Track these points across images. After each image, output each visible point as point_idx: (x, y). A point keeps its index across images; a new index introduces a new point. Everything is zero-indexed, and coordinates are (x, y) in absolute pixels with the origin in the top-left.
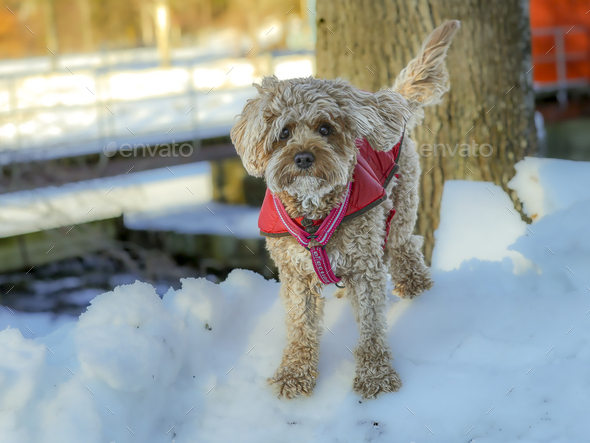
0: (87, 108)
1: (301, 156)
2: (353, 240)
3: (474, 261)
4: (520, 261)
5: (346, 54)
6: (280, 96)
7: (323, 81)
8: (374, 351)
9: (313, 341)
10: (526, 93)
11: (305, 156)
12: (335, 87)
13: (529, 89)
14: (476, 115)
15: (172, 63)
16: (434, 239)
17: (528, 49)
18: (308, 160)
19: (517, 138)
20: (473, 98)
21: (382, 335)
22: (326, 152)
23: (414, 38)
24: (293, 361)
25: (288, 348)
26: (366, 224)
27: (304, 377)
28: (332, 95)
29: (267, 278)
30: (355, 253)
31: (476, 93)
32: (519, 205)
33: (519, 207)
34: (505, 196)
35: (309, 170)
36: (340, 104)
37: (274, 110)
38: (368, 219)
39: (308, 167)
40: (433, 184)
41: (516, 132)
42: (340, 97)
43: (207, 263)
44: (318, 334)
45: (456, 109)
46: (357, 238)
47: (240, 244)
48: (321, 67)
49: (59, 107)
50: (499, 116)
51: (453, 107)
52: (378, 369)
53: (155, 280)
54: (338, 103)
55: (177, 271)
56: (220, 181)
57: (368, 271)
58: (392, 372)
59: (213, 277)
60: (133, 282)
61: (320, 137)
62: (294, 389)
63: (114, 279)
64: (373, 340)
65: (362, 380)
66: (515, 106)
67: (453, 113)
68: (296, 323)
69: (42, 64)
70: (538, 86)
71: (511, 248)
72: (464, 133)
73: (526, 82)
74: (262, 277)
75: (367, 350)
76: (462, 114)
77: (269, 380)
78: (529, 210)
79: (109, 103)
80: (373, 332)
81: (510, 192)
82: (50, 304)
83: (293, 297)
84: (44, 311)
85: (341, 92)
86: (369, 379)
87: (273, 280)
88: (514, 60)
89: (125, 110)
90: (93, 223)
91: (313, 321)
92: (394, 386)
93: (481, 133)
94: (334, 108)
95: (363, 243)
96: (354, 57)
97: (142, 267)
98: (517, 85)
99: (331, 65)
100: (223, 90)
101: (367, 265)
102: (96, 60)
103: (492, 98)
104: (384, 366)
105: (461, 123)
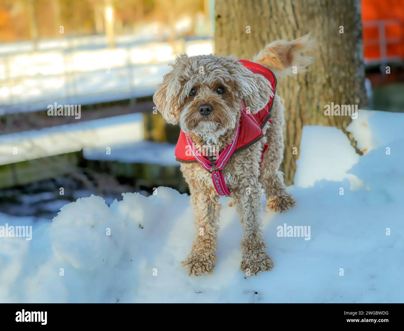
0: (58, 76)
1: (203, 107)
2: (241, 165)
3: (324, 181)
4: (355, 181)
5: (236, 39)
6: (190, 67)
7: (219, 57)
8: (255, 242)
9: (212, 236)
10: (359, 66)
11: (206, 107)
12: (227, 61)
13: (361, 63)
14: (324, 81)
15: (117, 45)
16: (296, 166)
17: (360, 36)
18: (208, 110)
19: (353, 97)
20: (323, 69)
21: (260, 231)
22: (221, 105)
23: (282, 28)
24: (199, 249)
25: (196, 240)
26: (250, 154)
27: (206, 261)
28: (225, 66)
29: (181, 193)
30: (242, 174)
31: (324, 66)
32: (354, 143)
33: (354, 144)
34: (345, 136)
35: (209, 116)
36: (231, 73)
37: (185, 76)
38: (251, 151)
39: (208, 114)
40: (296, 128)
41: (352, 92)
42: (231, 68)
43: (141, 182)
44: (216, 231)
45: (311, 77)
46: (243, 164)
47: (163, 170)
48: (218, 48)
49: (39, 76)
50: (340, 82)
51: (309, 76)
52: (258, 256)
53: (105, 194)
54: (229, 72)
55: (120, 188)
56: (149, 127)
57: (250, 186)
58: (267, 258)
59: (144, 192)
60: (89, 196)
61: (216, 95)
62: (200, 269)
63: (76, 193)
64: (254, 235)
65: (247, 263)
66: (351, 75)
67: (309, 80)
68: (201, 223)
69: (27, 46)
70: (367, 61)
71: (348, 172)
72: (316, 93)
73: (359, 58)
74: (178, 192)
75: (250, 242)
76: (315, 80)
77: (183, 262)
78: (361, 146)
79: (73, 73)
80: (253, 229)
81: (348, 134)
82: (32, 210)
83: (199, 205)
84: (28, 215)
85: (232, 65)
86: (252, 262)
87: (186, 195)
88: (351, 43)
89: (84, 78)
90: (62, 156)
91: (213, 221)
92: (268, 267)
93: (328, 94)
94: (226, 75)
95: (248, 167)
96: (241, 42)
97: (96, 185)
98: (353, 60)
99: (225, 47)
100: (151, 64)
101: (250, 182)
102: (64, 44)
103: (335, 69)
104: (262, 253)
105: (315, 86)
